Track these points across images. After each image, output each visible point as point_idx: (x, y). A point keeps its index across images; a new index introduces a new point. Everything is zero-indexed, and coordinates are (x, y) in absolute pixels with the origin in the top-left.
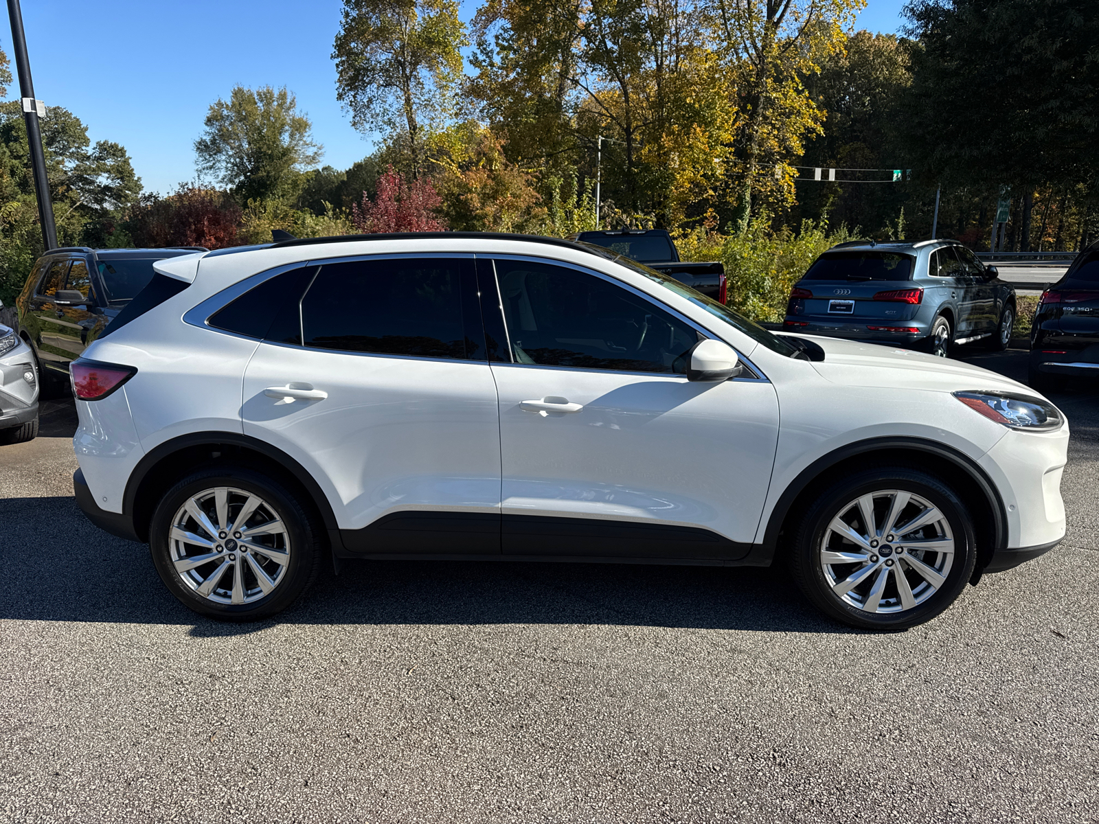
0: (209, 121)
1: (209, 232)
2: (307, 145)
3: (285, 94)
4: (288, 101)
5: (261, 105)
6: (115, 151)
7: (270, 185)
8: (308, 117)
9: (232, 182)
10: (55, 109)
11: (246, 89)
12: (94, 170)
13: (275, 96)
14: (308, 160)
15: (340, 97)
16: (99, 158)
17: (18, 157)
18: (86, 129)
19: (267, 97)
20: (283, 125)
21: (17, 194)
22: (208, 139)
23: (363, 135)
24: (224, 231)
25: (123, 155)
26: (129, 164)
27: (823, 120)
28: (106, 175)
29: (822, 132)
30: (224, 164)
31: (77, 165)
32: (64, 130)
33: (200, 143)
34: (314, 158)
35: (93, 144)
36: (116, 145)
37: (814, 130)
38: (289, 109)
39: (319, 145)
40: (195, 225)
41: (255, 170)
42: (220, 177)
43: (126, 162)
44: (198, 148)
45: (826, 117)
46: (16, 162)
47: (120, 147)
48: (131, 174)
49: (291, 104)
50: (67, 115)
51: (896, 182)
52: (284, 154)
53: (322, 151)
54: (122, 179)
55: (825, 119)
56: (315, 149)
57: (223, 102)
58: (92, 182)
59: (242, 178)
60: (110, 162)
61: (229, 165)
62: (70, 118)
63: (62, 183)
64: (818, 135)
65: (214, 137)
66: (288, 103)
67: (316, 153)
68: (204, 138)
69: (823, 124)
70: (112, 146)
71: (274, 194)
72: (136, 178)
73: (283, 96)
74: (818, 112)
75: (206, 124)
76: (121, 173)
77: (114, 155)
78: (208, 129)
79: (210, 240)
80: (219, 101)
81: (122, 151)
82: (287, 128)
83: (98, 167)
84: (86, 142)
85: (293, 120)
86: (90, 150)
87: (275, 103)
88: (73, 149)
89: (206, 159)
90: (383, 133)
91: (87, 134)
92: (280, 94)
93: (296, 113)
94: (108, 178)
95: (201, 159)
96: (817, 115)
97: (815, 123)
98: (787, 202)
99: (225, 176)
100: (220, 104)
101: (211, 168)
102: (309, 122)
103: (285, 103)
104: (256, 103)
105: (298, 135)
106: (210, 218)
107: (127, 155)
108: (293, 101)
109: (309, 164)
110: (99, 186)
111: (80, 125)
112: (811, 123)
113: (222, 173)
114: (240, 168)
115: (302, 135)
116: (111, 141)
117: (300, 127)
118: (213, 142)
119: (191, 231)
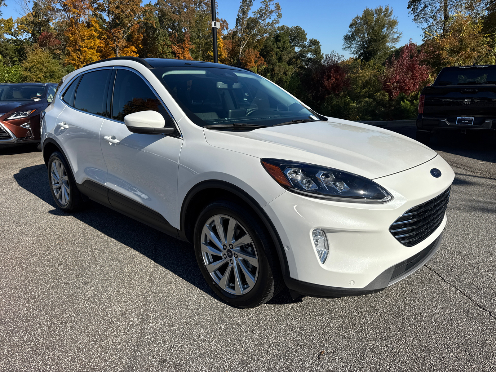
0: (351, 26)
1: (333, 76)
2: (395, 33)
3: (388, 9)
4: (389, 12)
5: (376, 15)
6: (315, 43)
7: (373, 54)
8: (397, 19)
9: (357, 53)
10: (296, 27)
11: (370, 9)
12: (306, 51)
13: (383, 10)
14: (394, 41)
15: (409, 7)
16: (309, 46)
17: (279, 48)
18: (306, 34)
19: (379, 12)
20: (384, 24)
21: (277, 63)
22: (350, 34)
23: (418, 25)
24: (340, 75)
25: (318, 44)
26: (320, 48)
28: (310, 53)
30: (355, 45)
31: (301, 50)
32: (297, 36)
33: (346, 36)
34: (397, 39)
35: (308, 41)
36: (316, 40)
38: (389, 16)
39: (400, 33)
40: (328, 73)
41: (368, 46)
42: (352, 51)
43: (319, 47)
44: (345, 39)
46: (278, 50)
47: (318, 40)
48: (320, 52)
49: (390, 13)
50: (300, 29)
52: (383, 38)
53: (402, 35)
54: (316, 54)
56: (398, 35)
57: (359, 16)
58: (305, 57)
59: (362, 51)
60: (313, 48)
61: (357, 46)
62: (301, 30)
63: (294, 58)
65: (353, 33)
66: (389, 13)
67: (398, 37)
68: (348, 33)
70: (314, 41)
71: (375, 58)
72: (321, 54)
73: (387, 10)
75: (349, 27)
76: (316, 52)
77: (315, 44)
78: (350, 29)
79: (333, 79)
80: (357, 16)
81: (318, 43)
82: (386, 25)
83: (308, 50)
84: (306, 39)
85: (389, 22)
86: (306, 43)
87: (383, 14)
88: (301, 43)
89: (348, 43)
90: (428, 23)
91: (306, 36)
92: (386, 9)
93: (392, 18)
94: (311, 54)
95: (346, 43)
99: (354, 50)
100: (357, 18)
101: (349, 47)
102: (398, 21)
103: (387, 13)
104: (373, 15)
105: (390, 29)
106: (335, 70)
107: (320, 44)
108: (391, 12)
109: (393, 42)
110: (308, 58)
111: (304, 33)
113: (353, 50)
114: (362, 47)
115: (392, 28)
116: (315, 39)
117: (393, 24)
118: (352, 35)
119: (326, 76)
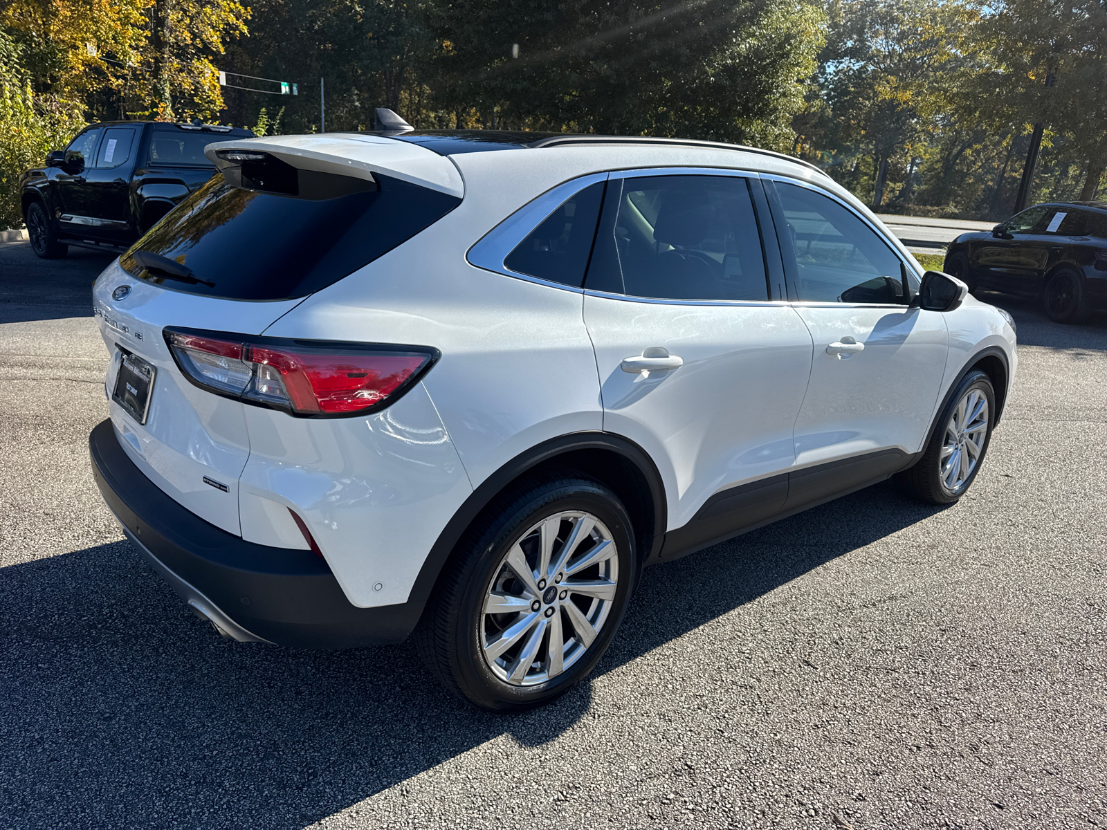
27: (247, 18)
29: (246, 31)
37: (237, 28)
45: (251, 15)
51: (284, 95)
55: (249, 18)
64: (242, 34)
69: (246, 22)
74: (240, 7)
96: (240, 11)
97: (238, 19)
98: (215, 105)
112: (232, 19)
